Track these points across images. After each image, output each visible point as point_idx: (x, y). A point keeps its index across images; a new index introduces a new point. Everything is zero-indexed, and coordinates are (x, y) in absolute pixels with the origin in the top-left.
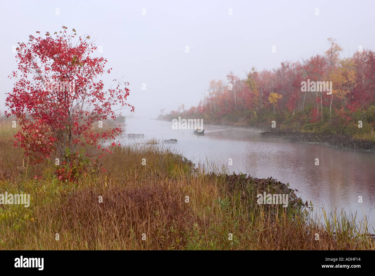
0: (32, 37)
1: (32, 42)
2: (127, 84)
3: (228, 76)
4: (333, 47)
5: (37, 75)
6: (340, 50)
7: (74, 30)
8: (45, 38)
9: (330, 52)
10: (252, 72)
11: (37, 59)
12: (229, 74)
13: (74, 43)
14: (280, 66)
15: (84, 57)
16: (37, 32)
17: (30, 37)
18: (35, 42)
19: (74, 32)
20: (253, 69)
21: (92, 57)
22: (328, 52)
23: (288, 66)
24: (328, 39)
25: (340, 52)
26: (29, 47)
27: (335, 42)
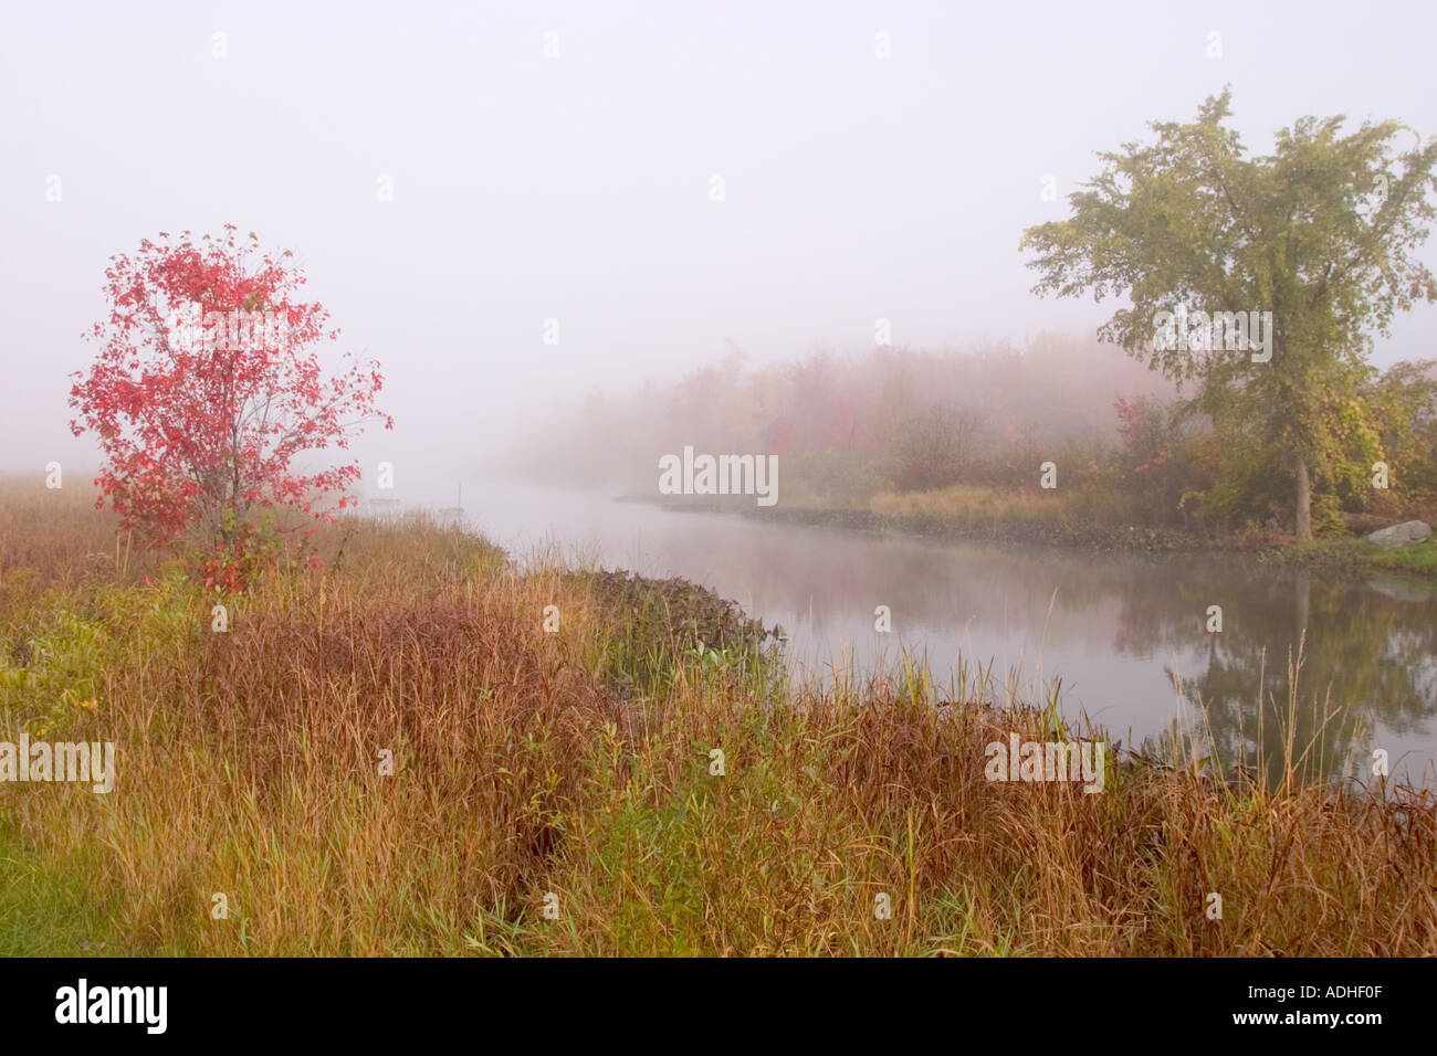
0: (147, 245)
7: (253, 236)
8: (179, 250)
13: (251, 268)
15: (276, 299)
16: (162, 234)
18: (154, 255)
21: (295, 300)
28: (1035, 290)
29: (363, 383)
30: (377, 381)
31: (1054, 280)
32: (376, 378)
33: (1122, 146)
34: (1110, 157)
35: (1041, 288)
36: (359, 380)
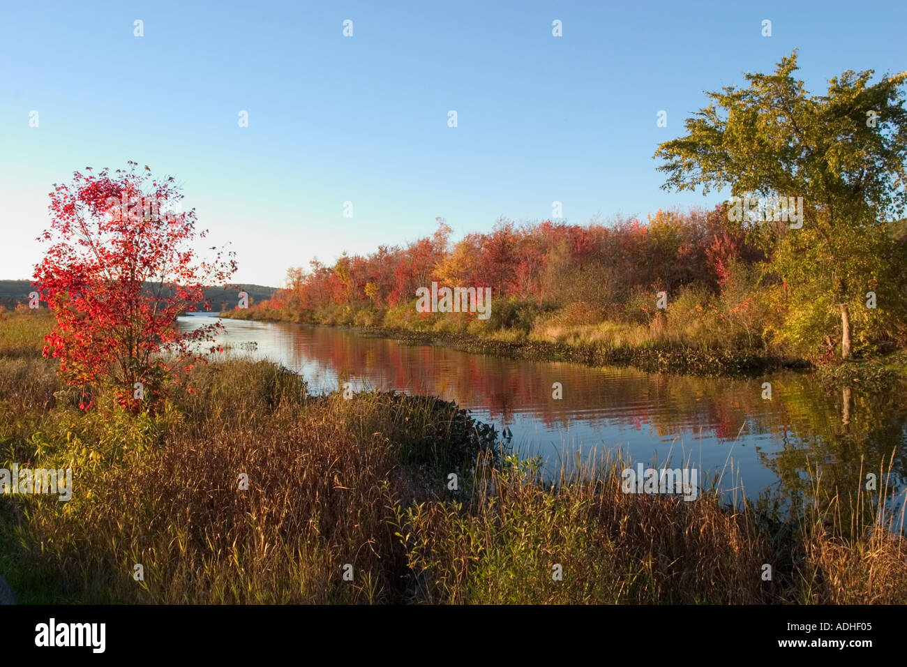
0: (78, 176)
1: (78, 183)
2: (232, 254)
3: (311, 262)
4: (443, 228)
5: (84, 238)
6: (450, 231)
7: (147, 168)
9: (438, 235)
10: (343, 257)
11: (85, 212)
12: (313, 260)
14: (377, 251)
16: (88, 168)
17: (76, 175)
18: (83, 182)
19: (148, 172)
20: (345, 254)
21: (177, 210)
22: (436, 234)
23: (386, 251)
24: (437, 219)
25: (450, 234)
26: (74, 191)
27: (444, 222)
28: (663, 187)
29: (224, 267)
30: (233, 266)
31: (676, 180)
32: (233, 264)
33: (723, 89)
34: (715, 95)
35: (667, 186)
36: (222, 266)
